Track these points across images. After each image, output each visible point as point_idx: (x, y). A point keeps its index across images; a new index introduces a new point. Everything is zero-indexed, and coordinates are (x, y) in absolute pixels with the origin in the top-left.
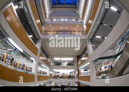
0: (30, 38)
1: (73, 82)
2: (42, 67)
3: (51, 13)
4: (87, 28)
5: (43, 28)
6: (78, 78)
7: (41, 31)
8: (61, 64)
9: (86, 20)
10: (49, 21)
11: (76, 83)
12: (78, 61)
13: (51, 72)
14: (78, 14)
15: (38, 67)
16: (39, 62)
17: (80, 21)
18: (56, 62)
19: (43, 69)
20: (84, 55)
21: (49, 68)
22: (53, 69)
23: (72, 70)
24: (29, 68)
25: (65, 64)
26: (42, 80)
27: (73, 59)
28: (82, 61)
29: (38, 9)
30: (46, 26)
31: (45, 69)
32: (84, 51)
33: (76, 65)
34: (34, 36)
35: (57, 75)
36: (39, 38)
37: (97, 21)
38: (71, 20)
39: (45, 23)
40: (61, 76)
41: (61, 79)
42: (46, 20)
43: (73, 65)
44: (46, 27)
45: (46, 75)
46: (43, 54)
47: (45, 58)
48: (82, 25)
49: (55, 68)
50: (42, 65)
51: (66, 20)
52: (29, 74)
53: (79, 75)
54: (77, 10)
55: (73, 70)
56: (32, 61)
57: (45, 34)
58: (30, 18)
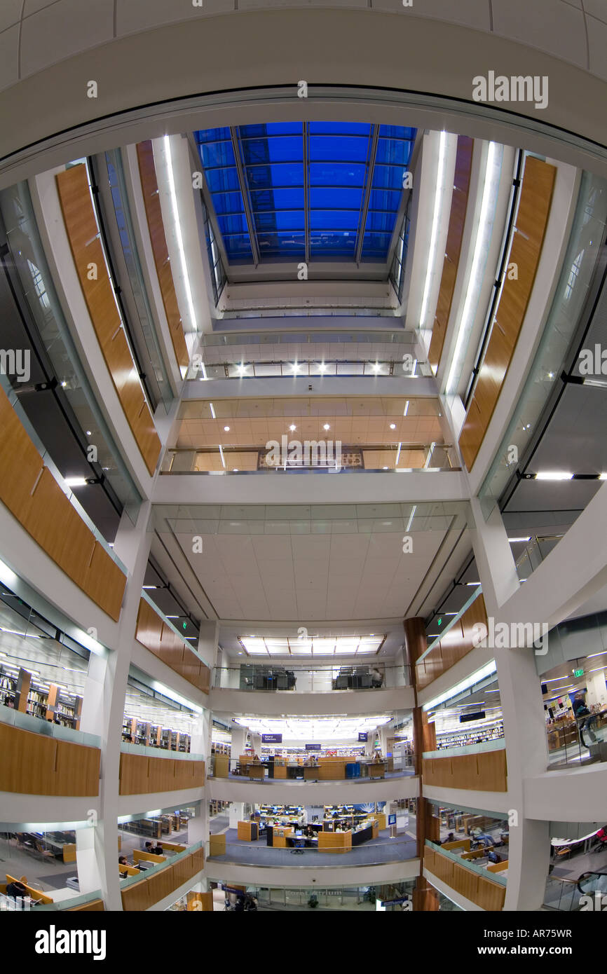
0: (69, 493)
1: (384, 804)
2: (154, 697)
3: (216, 324)
4: (468, 420)
5: (164, 431)
6: (419, 772)
7: (149, 448)
8: (291, 682)
9: (462, 364)
10: (205, 379)
11: (403, 804)
12: (414, 654)
13: (220, 737)
14: (401, 321)
15: (128, 700)
16: (132, 666)
17: (418, 372)
18: (258, 668)
19: (163, 710)
20: (459, 615)
21: (207, 706)
22: (231, 713)
23: (370, 723)
24: (59, 700)
25: (323, 681)
26: (153, 789)
27: (378, 641)
28: (441, 652)
29: (126, 286)
30: (182, 411)
31: (179, 715)
32: (456, 583)
33: (403, 681)
34: (98, 479)
35: (263, 757)
36: (133, 496)
37: (540, 364)
38: (357, 370)
39: (178, 389)
40: (293, 760)
41: (291, 783)
42: (184, 370)
43: (377, 685)
44: (180, 419)
45: (182, 756)
46: (160, 613)
47: (177, 640)
48: (435, 403)
49: (245, 711)
50: (158, 686)
51: (323, 369)
52: (58, 743)
53: (428, 755)
54: (399, 297)
55: (383, 720)
56: (85, 655)
57: (180, 473)
58: (70, 355)
